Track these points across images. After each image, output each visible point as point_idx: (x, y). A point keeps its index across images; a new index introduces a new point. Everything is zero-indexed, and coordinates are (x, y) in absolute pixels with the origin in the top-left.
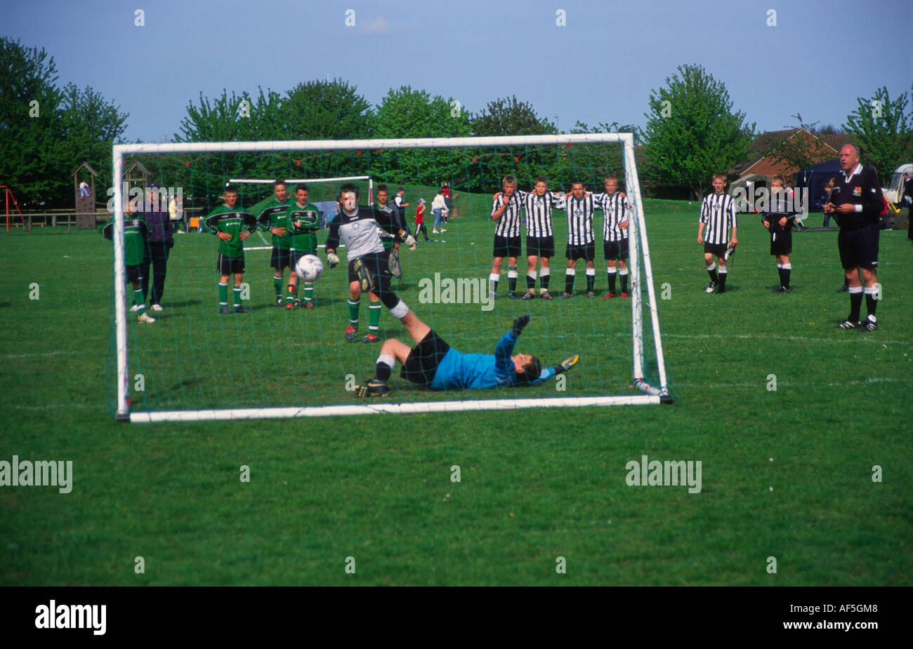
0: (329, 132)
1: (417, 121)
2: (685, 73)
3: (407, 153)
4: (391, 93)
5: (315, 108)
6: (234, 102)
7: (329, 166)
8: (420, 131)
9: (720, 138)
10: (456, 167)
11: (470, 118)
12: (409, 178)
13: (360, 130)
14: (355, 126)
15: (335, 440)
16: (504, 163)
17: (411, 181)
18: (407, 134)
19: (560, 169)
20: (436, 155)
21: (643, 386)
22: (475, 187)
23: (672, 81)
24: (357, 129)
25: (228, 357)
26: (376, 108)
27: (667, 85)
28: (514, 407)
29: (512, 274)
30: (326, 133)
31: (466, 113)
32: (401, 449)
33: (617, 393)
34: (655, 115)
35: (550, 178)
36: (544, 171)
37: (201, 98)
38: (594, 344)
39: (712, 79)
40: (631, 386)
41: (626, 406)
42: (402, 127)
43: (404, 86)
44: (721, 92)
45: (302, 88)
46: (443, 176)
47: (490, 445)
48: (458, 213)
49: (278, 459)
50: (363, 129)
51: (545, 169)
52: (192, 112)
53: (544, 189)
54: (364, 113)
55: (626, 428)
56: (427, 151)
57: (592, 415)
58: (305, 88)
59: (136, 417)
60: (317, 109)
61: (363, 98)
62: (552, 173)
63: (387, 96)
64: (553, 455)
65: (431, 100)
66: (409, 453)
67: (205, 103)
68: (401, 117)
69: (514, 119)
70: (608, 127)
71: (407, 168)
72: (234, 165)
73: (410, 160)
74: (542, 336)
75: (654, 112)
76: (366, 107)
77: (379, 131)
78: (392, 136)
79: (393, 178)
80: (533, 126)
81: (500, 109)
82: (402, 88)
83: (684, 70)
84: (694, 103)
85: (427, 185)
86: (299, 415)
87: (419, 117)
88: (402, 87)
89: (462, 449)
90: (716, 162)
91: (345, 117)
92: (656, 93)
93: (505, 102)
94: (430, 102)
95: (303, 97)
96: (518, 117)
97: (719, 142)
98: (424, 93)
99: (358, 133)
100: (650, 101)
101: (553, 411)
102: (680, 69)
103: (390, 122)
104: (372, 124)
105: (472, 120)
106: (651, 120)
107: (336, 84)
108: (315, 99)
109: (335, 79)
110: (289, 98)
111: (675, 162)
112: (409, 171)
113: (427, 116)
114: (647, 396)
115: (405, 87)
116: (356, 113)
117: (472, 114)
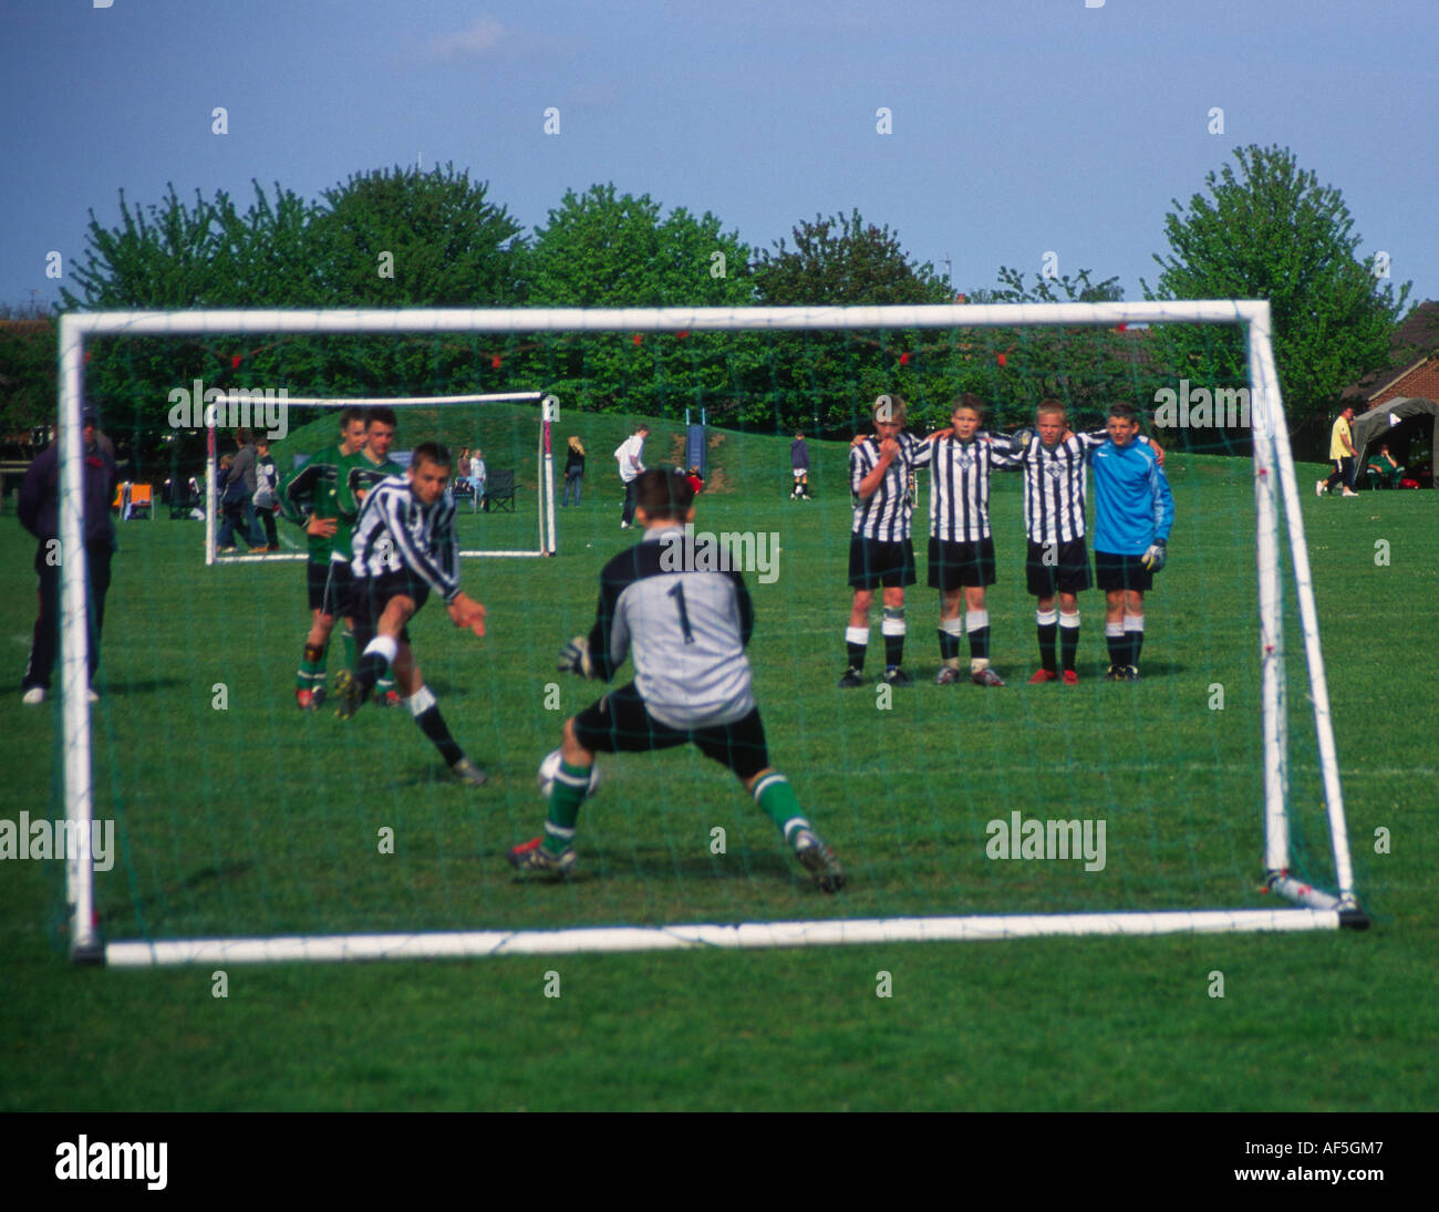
0: (424, 290)
1: (629, 266)
2: (1250, 165)
3: (605, 339)
4: (569, 199)
5: (393, 233)
6: (202, 217)
7: (423, 366)
8: (636, 289)
9: (1325, 315)
10: (718, 375)
11: (751, 260)
12: (608, 398)
13: (496, 286)
14: (484, 276)
15: (604, 1008)
16: (831, 365)
17: (614, 404)
18: (606, 297)
19: (959, 381)
20: (674, 345)
21: (1293, 887)
22: (762, 420)
23: (1221, 181)
24: (489, 284)
25: (292, 811)
26: (534, 233)
27: (1208, 188)
28: (1001, 936)
29: (893, 627)
30: (419, 289)
31: (743, 249)
32: (766, 1032)
33: (1229, 905)
34: (1177, 257)
35: (936, 400)
36: (922, 386)
37: (123, 206)
38: (1142, 786)
39: (1314, 182)
40: (1260, 888)
41: (1261, 935)
42: (596, 279)
43: (597, 184)
44: (1333, 211)
45: (361, 186)
46: (690, 393)
47: (971, 1023)
48: (725, 480)
49: (483, 1054)
50: (502, 283)
51: (922, 380)
52: (102, 239)
53: (972, 424)
54: (505, 244)
55: (1278, 984)
56: (652, 335)
57: (1188, 953)
58: (370, 185)
59: (121, 954)
60: (398, 234)
61: (504, 212)
62: (940, 391)
63: (559, 206)
64: (1129, 1049)
65: (664, 216)
66: (786, 1042)
67: (134, 217)
68: (594, 255)
69: (856, 263)
70: (1070, 284)
71: (606, 375)
72: (202, 363)
73: (612, 356)
74: (1014, 768)
75: (1176, 250)
76: (510, 229)
77: (539, 287)
78: (571, 301)
79: (573, 396)
80: (901, 284)
81: (823, 242)
82: (594, 189)
83: (1248, 157)
84: (1267, 235)
85: (651, 414)
86: (504, 950)
87: (634, 256)
88: (594, 186)
89: (908, 1033)
90: (1316, 368)
91: (461, 255)
92: (1181, 209)
93: (834, 225)
94: (660, 223)
95: (363, 205)
96: (863, 261)
97: (1323, 324)
98: (648, 202)
99: (491, 292)
100: (1167, 226)
101: (1095, 946)
102: (1239, 153)
103: (567, 267)
104: (526, 272)
105: (756, 266)
106: (1170, 270)
107: (439, 176)
108: (392, 211)
109: (437, 164)
110: (329, 207)
111: (1222, 366)
112: (609, 381)
113: (653, 256)
114: (1307, 912)
115: (602, 186)
116: (486, 246)
117: (757, 250)
